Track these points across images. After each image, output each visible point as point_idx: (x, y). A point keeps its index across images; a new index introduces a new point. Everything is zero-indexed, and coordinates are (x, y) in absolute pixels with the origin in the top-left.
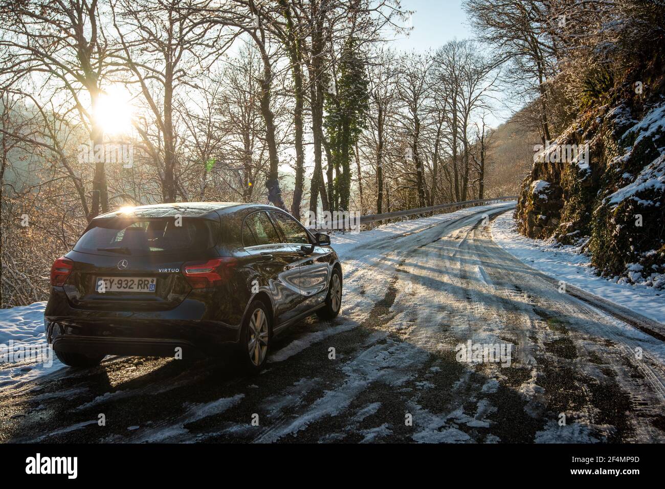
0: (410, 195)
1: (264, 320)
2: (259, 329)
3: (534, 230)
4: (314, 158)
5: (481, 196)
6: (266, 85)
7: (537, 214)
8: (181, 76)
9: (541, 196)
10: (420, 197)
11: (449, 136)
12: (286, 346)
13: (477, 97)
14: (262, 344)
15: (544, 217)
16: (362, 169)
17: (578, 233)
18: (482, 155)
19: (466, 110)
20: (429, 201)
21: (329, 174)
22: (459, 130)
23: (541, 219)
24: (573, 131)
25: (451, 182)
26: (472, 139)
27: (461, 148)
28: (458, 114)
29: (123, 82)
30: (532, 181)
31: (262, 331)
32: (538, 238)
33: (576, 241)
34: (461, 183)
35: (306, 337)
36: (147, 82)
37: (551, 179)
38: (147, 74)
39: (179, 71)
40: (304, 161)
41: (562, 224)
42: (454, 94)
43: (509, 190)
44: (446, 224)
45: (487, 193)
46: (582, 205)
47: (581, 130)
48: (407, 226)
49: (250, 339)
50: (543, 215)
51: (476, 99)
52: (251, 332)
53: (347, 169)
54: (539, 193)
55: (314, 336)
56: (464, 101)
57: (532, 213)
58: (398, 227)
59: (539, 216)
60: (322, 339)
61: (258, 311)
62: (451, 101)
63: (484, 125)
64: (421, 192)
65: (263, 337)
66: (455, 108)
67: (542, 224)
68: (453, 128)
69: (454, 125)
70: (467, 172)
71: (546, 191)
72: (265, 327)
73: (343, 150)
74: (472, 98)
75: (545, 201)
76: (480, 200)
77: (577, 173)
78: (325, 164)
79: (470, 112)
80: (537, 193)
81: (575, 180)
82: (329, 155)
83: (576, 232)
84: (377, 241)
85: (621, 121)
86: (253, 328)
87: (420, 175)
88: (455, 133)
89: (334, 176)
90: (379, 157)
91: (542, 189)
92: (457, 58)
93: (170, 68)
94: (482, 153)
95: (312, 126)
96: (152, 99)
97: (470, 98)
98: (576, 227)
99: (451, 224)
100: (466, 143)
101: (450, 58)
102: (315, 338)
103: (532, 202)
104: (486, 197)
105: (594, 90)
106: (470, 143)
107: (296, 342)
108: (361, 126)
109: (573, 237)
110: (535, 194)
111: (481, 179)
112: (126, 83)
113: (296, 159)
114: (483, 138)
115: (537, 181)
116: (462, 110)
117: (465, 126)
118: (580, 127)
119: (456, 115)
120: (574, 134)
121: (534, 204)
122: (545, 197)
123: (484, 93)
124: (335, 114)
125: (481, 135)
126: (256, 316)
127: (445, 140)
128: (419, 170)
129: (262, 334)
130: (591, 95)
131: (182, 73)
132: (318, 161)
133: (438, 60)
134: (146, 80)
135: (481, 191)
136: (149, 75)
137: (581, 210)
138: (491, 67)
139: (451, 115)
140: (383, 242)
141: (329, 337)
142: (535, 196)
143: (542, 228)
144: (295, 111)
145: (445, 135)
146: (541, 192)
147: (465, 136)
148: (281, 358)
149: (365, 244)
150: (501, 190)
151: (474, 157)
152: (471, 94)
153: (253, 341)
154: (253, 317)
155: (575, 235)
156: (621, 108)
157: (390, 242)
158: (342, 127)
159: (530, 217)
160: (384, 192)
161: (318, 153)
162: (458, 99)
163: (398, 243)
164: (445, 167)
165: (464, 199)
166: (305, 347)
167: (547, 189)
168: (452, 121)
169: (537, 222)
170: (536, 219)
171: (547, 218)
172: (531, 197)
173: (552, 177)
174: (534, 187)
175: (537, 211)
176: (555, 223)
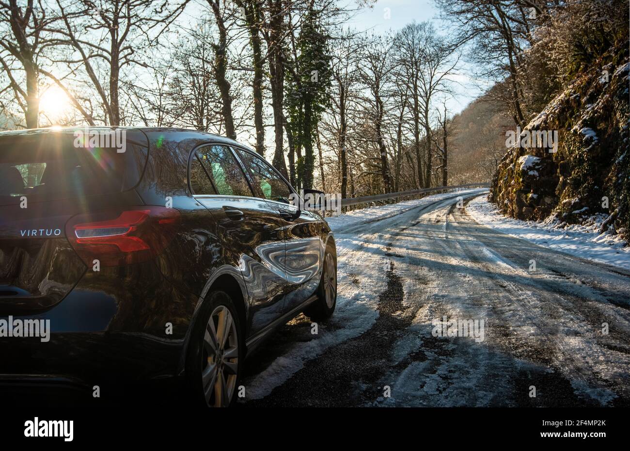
0: (374, 181)
1: (231, 327)
2: (222, 344)
3: (524, 210)
4: (274, 139)
5: (445, 183)
6: (220, 51)
7: (527, 192)
8: (129, 54)
9: (531, 173)
10: (386, 183)
11: (411, 122)
12: (264, 368)
13: (438, 81)
14: (227, 372)
15: (535, 196)
16: (323, 155)
17: (586, 210)
18: (445, 141)
19: (426, 93)
20: (393, 188)
21: (291, 156)
22: (420, 115)
23: (532, 198)
24: (566, 99)
25: (414, 168)
26: (434, 125)
27: (423, 133)
28: (419, 98)
29: (65, 61)
30: (518, 157)
31: (227, 347)
32: (530, 220)
33: (585, 220)
34: (424, 170)
35: (294, 351)
36: (91, 62)
37: (541, 153)
38: (91, 53)
39: (126, 48)
40: (265, 137)
41: (565, 201)
42: (414, 79)
43: (473, 177)
44: (418, 210)
45: (450, 180)
46: (589, 177)
47: (577, 96)
48: (378, 212)
49: (206, 365)
50: (534, 193)
51: (437, 83)
52: (207, 351)
53: (309, 151)
54: (528, 169)
55: (308, 349)
56: (425, 85)
57: (520, 192)
58: (367, 212)
59: (530, 195)
60: (321, 352)
61: (220, 311)
62: (412, 86)
63: (446, 110)
64: (386, 177)
65: (228, 359)
66: (416, 92)
67: (534, 203)
68: (414, 113)
69: (416, 110)
70: (430, 158)
71: (537, 167)
72: (233, 339)
73: (304, 131)
74: (433, 83)
75: (536, 178)
76: (444, 187)
77: (581, 142)
78: (286, 145)
79: (431, 97)
80: (526, 169)
81: (579, 149)
82: (289, 136)
83: (584, 209)
84: (349, 226)
86: (212, 344)
87: (384, 159)
88: (416, 119)
89: (296, 159)
90: (342, 140)
91: (531, 165)
92: (416, 41)
93: (116, 45)
94: (444, 139)
95: (272, 103)
96: (98, 81)
97: (431, 83)
98: (583, 204)
99: (423, 209)
100: (428, 129)
101: (410, 42)
102: (310, 352)
103: (521, 180)
104: (449, 184)
105: (585, 54)
106: (432, 129)
107: (282, 360)
108: (324, 104)
109: (580, 215)
110: (523, 170)
111: (445, 165)
112: (69, 62)
113: (256, 136)
114: (445, 123)
115: (525, 156)
116: (423, 94)
117: (426, 111)
118: (574, 93)
119: (417, 100)
120: (568, 101)
121: (522, 182)
122: (536, 173)
123: (445, 77)
124: (295, 92)
125: (442, 120)
126: (216, 320)
127: (407, 125)
128: (384, 154)
129: (227, 353)
130: (582, 60)
131: (130, 51)
132: (279, 141)
133: (397, 42)
134: (90, 59)
135: (445, 178)
136: (93, 54)
137: (589, 183)
138: (457, 45)
139: (412, 100)
140: (356, 227)
141: (330, 348)
142: (524, 173)
143: (534, 209)
144: (254, 82)
145: (406, 121)
146: (530, 168)
147: (427, 121)
148: (261, 392)
149: (337, 228)
150: (464, 177)
151: (436, 143)
152: (432, 78)
153: (212, 367)
154: (211, 322)
155: (584, 213)
157: (363, 227)
158: (303, 106)
159: (519, 196)
160: (349, 178)
161: (279, 133)
162: (418, 83)
163: (374, 227)
164: (407, 154)
165: (428, 185)
166: (296, 369)
167: (537, 164)
168: (414, 106)
169: (527, 201)
170: (526, 197)
171: (539, 198)
172: (519, 174)
173: (541, 151)
174: (521, 163)
175: (527, 189)
176: (549, 203)
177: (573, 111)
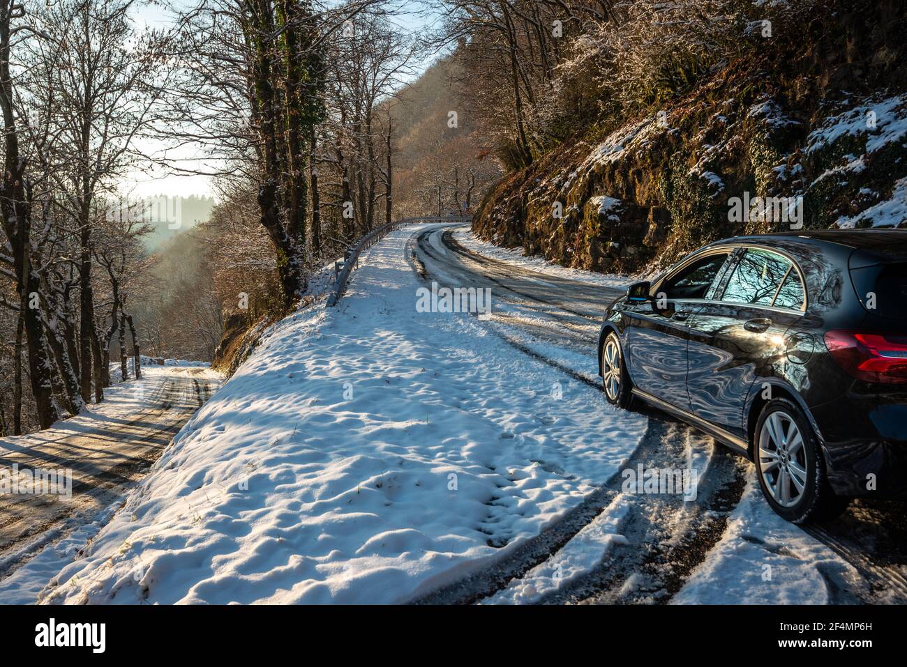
3: (600, 262)
7: (605, 240)
9: (611, 218)
15: (616, 245)
18: (389, 161)
23: (613, 247)
24: (659, 133)
47: (676, 132)
50: (615, 241)
54: (607, 213)
57: (594, 240)
59: (610, 244)
67: (614, 253)
71: (618, 211)
75: (617, 223)
77: (704, 188)
80: (604, 213)
85: (776, 122)
91: (610, 208)
94: (389, 158)
103: (598, 225)
105: (671, 80)
110: (601, 214)
111: (388, 194)
115: (600, 197)
120: (662, 136)
121: (601, 228)
122: (617, 218)
142: (602, 218)
143: (613, 259)
146: (609, 212)
156: (768, 105)
159: (594, 244)
167: (617, 207)
169: (605, 251)
170: (605, 247)
171: (621, 246)
172: (595, 218)
173: (620, 192)
174: (598, 205)
175: (604, 237)
176: (632, 253)
177: (671, 148)
